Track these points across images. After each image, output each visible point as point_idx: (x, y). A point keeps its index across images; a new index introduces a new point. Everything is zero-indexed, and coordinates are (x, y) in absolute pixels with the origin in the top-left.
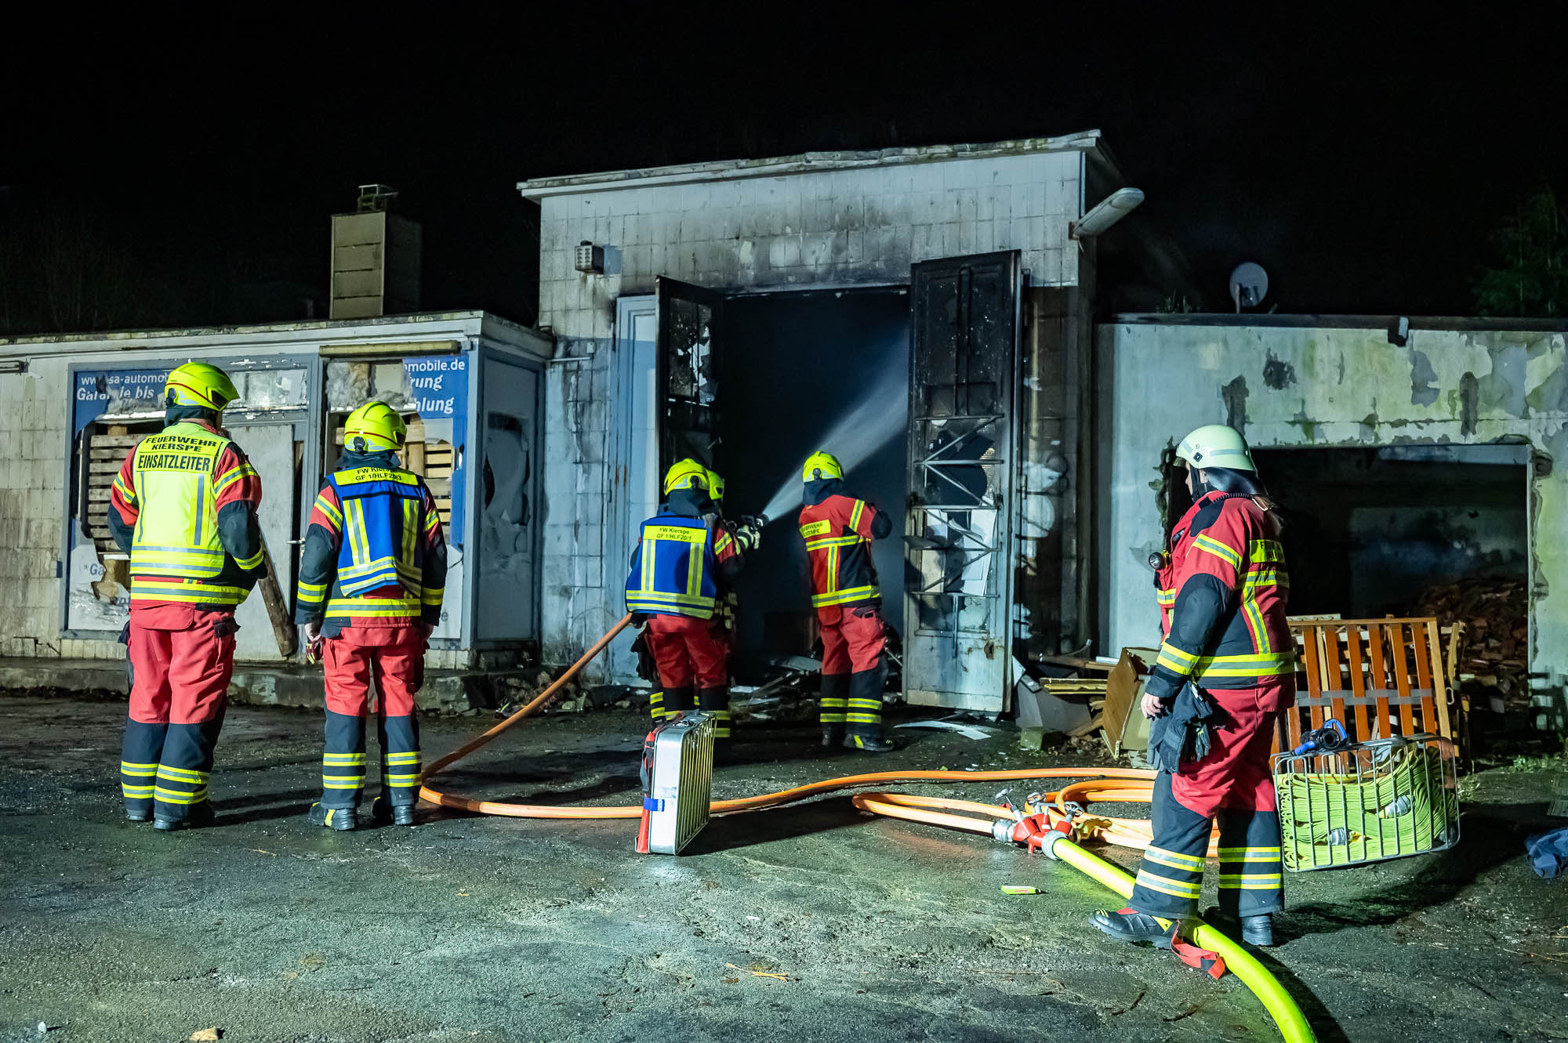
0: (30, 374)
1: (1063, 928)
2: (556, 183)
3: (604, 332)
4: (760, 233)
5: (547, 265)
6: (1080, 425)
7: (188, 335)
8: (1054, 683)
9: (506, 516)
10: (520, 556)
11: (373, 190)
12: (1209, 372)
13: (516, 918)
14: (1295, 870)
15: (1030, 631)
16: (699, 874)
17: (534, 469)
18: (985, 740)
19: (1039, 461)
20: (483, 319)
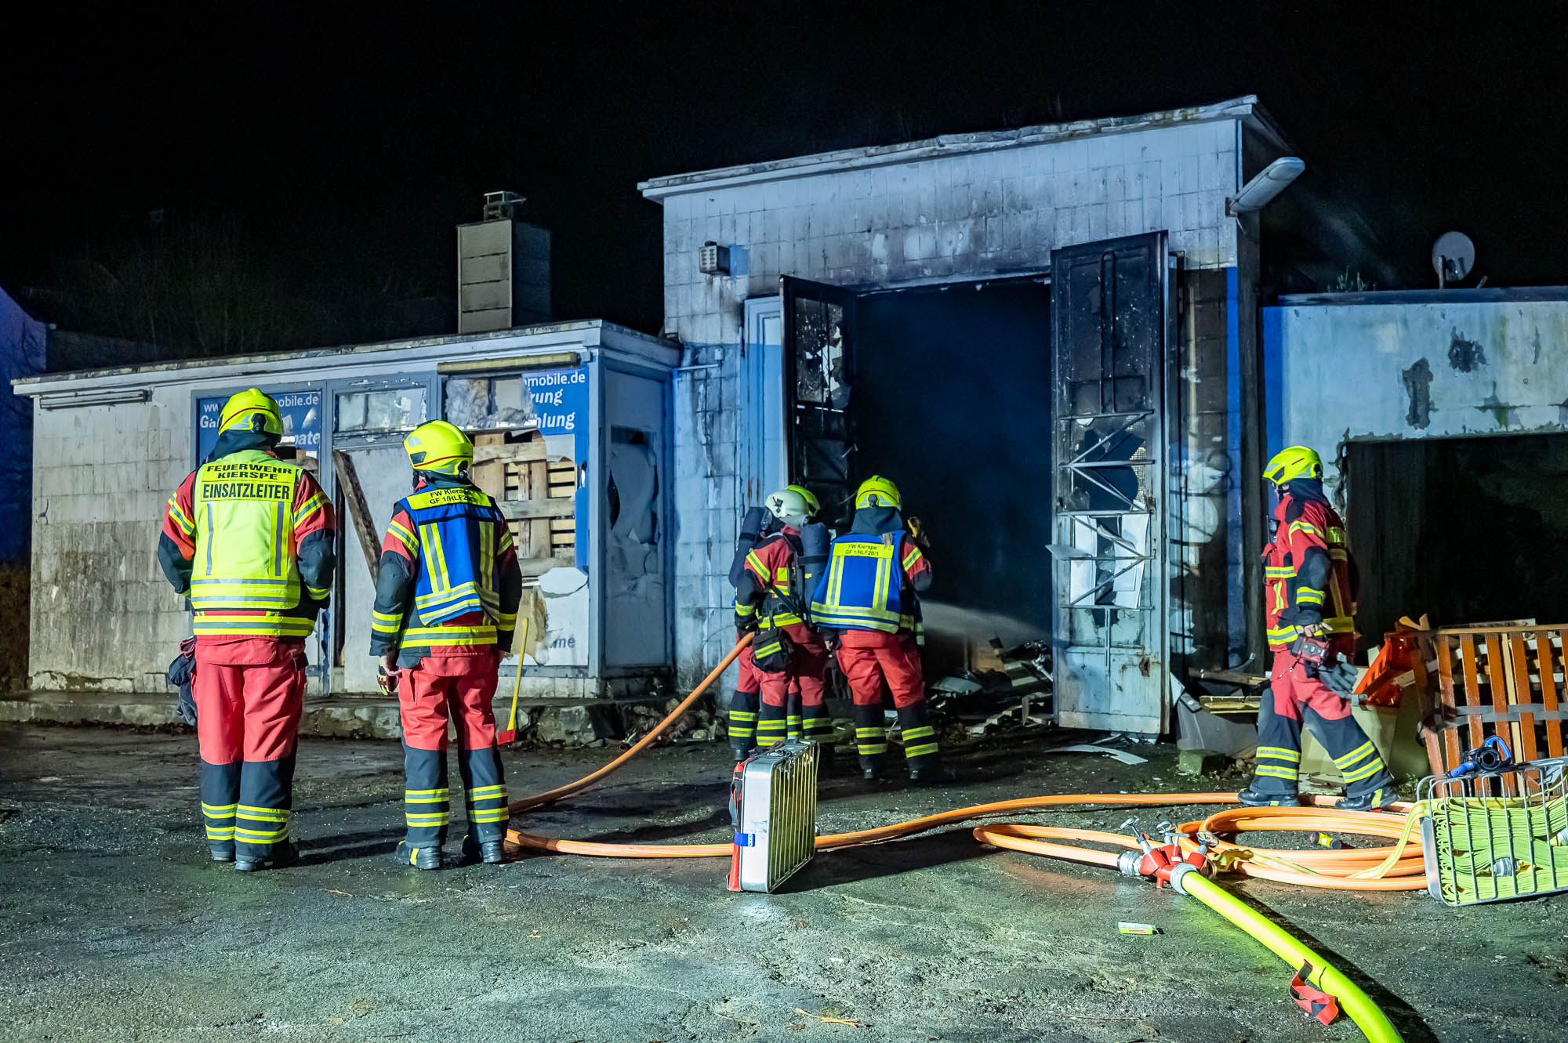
0: (154, 402)
1: (1173, 971)
2: (678, 181)
3: (732, 337)
4: (893, 223)
5: (672, 269)
6: (1244, 418)
7: (307, 357)
8: (1215, 701)
9: (633, 536)
10: (651, 577)
11: (499, 197)
12: (1389, 355)
13: (585, 961)
14: (1455, 904)
15: (1194, 645)
16: (790, 913)
17: (663, 485)
18: (1140, 765)
19: (1200, 460)
20: (602, 328)
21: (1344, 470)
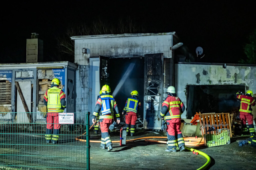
3: (87, 64)
4: (116, 47)
6: (172, 81)
9: (71, 97)
10: (72, 104)
11: (35, 34)
12: (194, 72)
17: (74, 89)
18: (159, 134)
19: (165, 87)
20: (68, 63)
21: (187, 90)
